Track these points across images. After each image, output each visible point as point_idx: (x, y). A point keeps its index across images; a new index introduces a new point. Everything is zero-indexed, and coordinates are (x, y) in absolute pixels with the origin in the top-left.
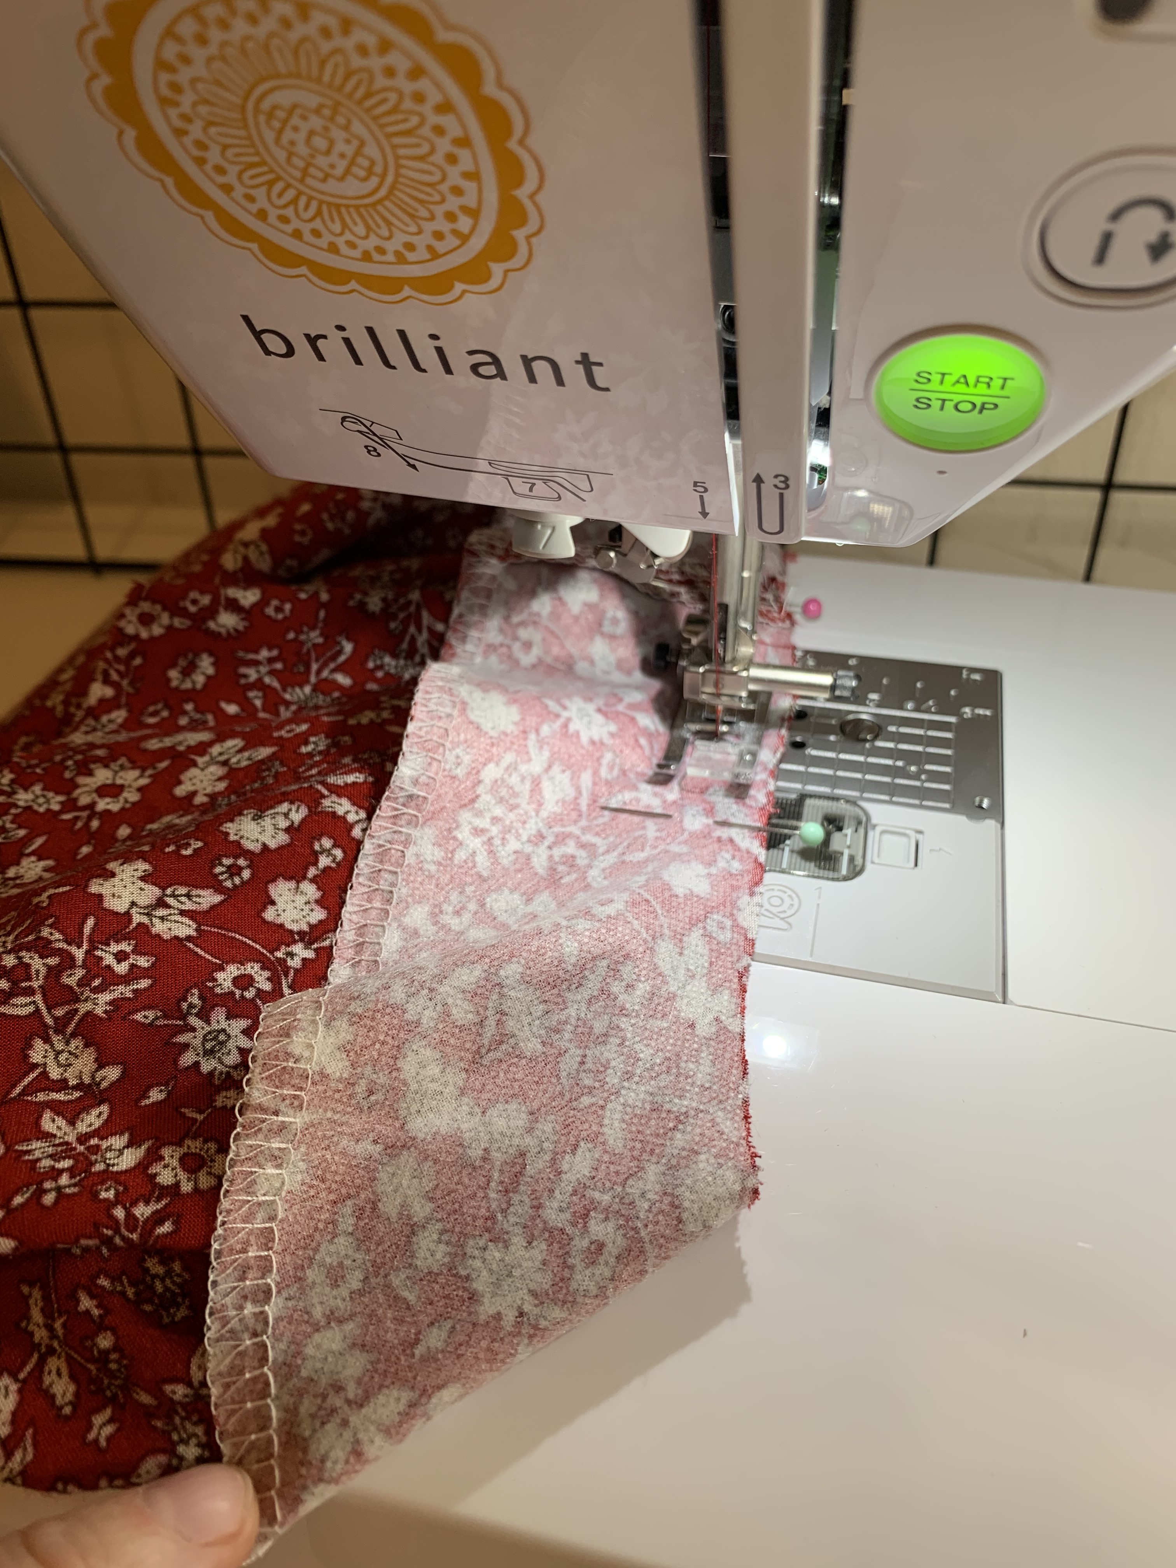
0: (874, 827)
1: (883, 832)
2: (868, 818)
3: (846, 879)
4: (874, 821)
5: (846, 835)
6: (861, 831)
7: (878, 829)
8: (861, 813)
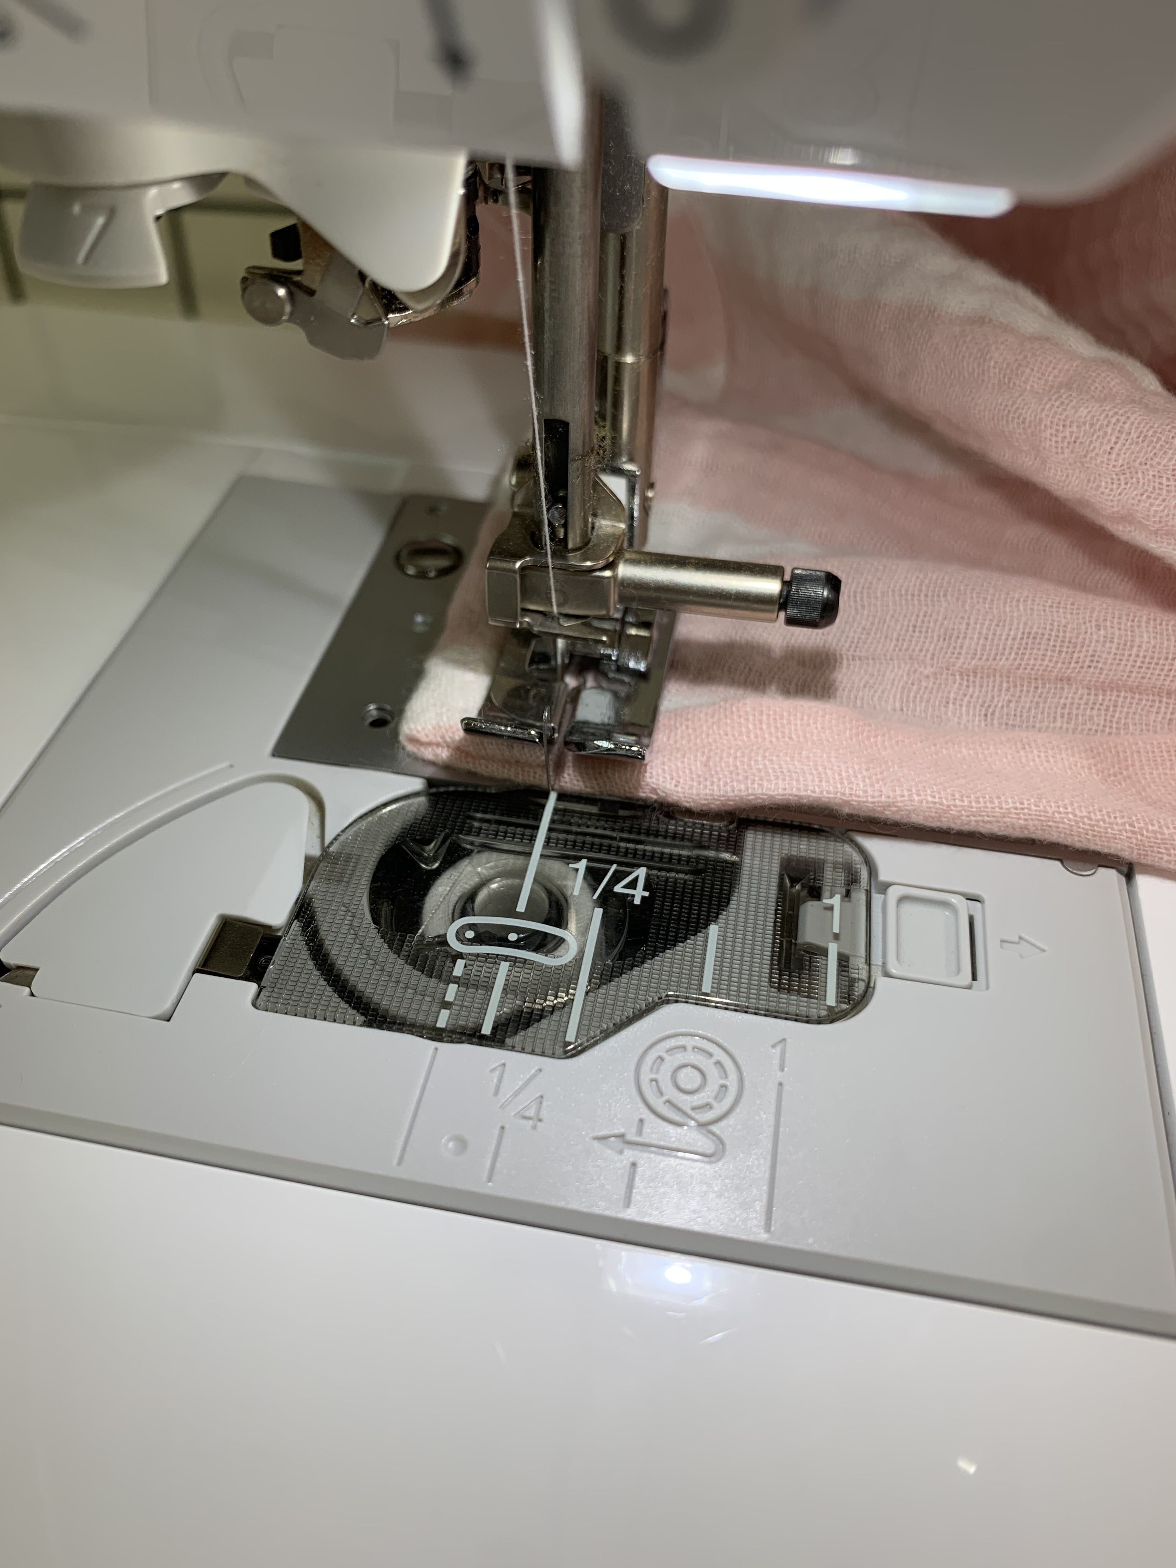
0: (884, 887)
1: (903, 899)
2: (872, 871)
3: (833, 1016)
4: (884, 876)
5: (831, 908)
6: (860, 897)
7: (894, 893)
8: (857, 857)
